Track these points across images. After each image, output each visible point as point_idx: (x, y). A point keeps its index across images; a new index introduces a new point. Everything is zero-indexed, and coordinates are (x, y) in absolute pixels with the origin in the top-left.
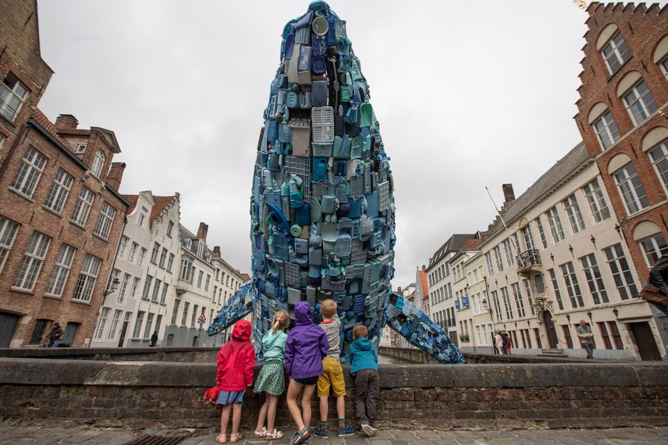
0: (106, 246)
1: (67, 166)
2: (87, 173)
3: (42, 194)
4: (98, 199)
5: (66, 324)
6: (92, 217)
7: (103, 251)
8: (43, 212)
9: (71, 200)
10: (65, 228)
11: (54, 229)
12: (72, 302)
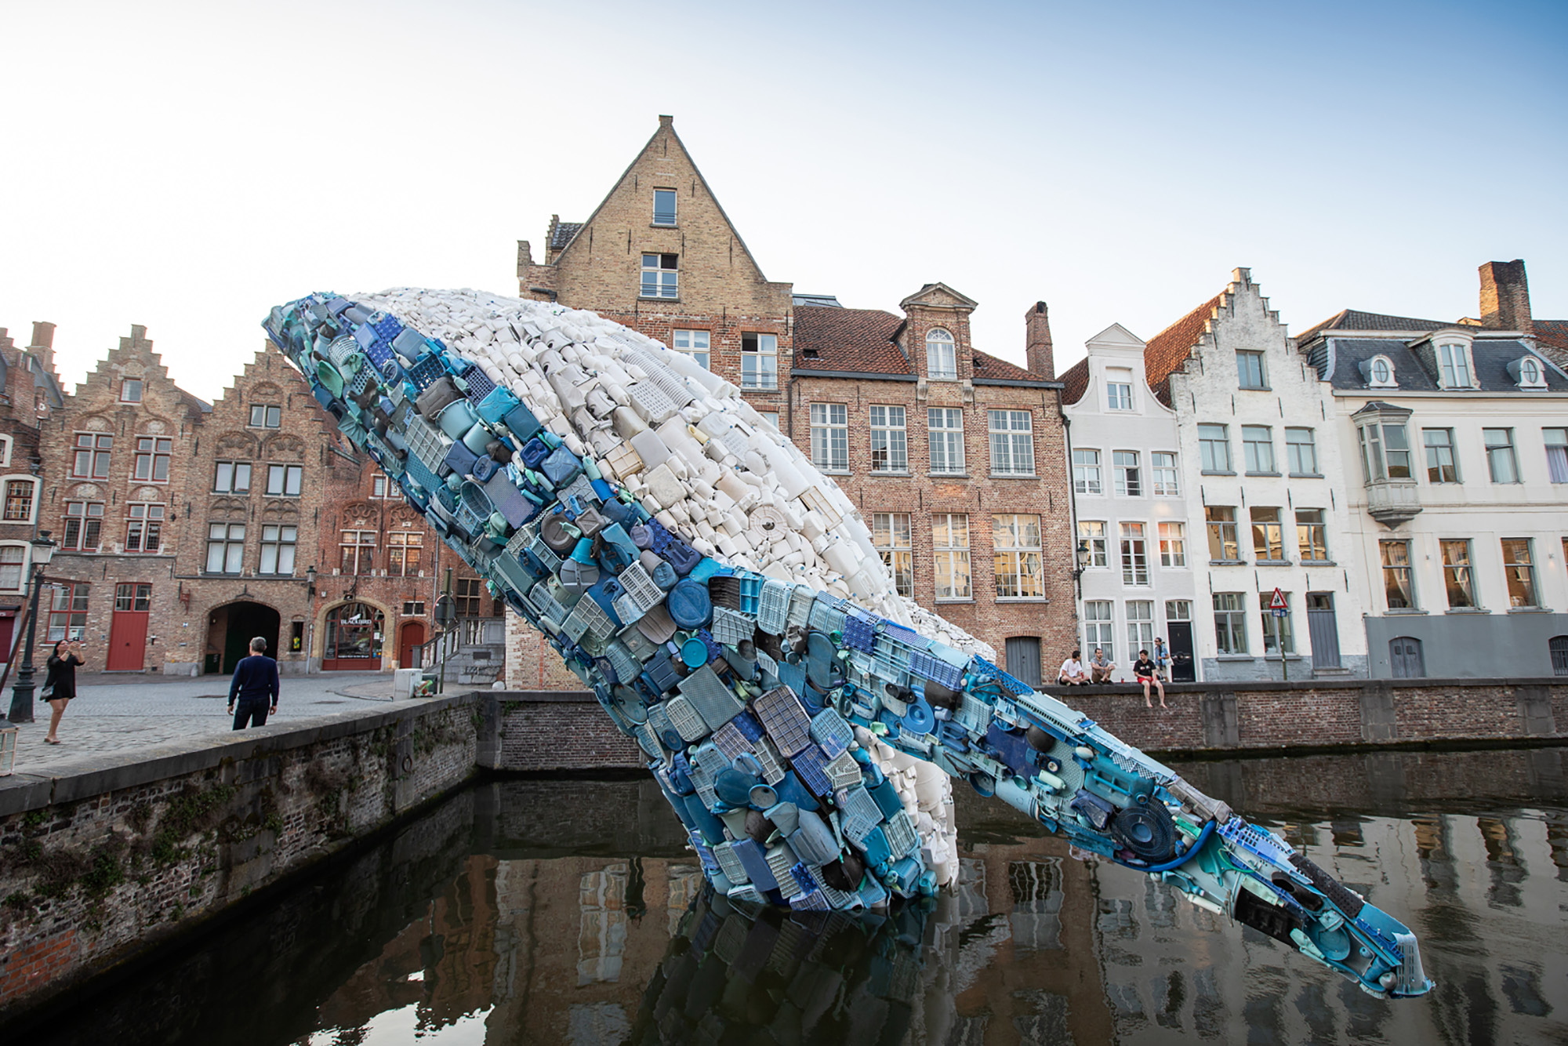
0: (1037, 487)
1: (880, 396)
2: (922, 382)
3: (860, 458)
4: (972, 412)
5: (1003, 643)
6: (974, 450)
7: (1030, 498)
8: (874, 482)
9: (915, 442)
10: (926, 489)
11: (905, 499)
12: (998, 604)
